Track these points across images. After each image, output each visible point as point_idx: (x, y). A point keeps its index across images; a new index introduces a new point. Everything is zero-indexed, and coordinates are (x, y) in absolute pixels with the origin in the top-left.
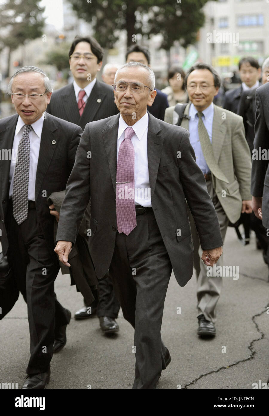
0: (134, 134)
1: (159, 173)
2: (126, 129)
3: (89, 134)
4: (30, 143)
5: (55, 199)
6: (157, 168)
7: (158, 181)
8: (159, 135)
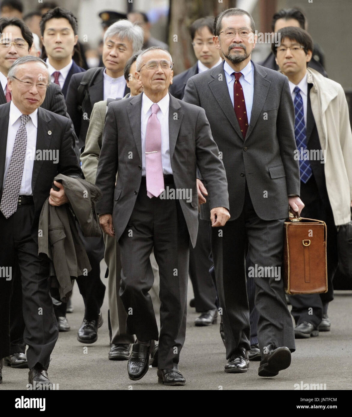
0: (159, 110)
1: (178, 141)
2: (152, 106)
3: (114, 111)
4: (27, 134)
5: (67, 182)
6: (177, 137)
7: (176, 148)
8: (179, 111)
